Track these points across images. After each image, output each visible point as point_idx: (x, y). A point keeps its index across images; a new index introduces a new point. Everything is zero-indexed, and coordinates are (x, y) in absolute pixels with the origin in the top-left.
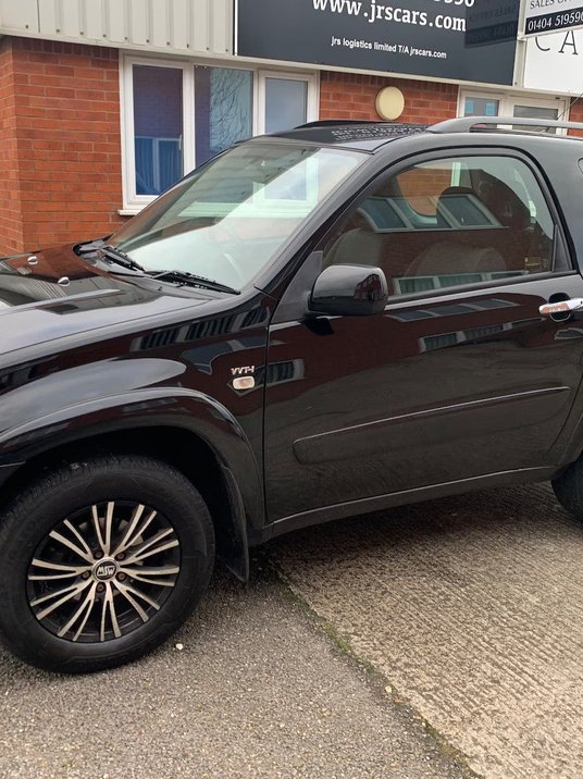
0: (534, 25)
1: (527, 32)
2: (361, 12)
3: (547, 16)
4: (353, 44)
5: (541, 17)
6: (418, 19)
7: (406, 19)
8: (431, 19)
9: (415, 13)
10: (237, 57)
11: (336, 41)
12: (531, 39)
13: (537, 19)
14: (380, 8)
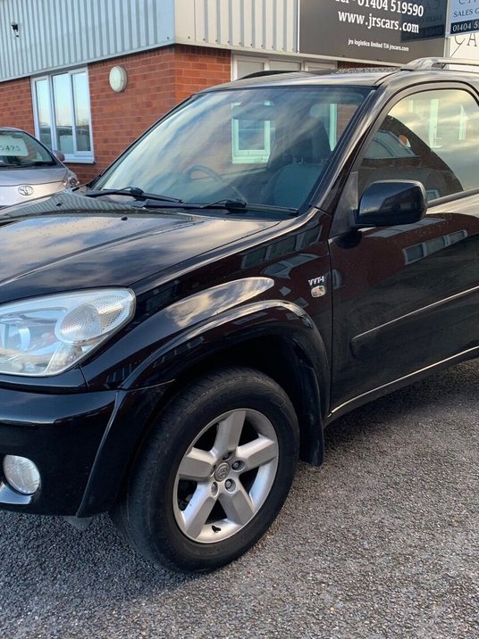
0: (457, 27)
1: (452, 32)
2: (364, 22)
3: (468, 22)
4: (359, 43)
5: (463, 23)
6: (394, 26)
7: (387, 26)
8: (401, 26)
9: (392, 22)
10: (299, 54)
11: (351, 42)
12: (452, 38)
13: (460, 23)
14: (374, 19)
